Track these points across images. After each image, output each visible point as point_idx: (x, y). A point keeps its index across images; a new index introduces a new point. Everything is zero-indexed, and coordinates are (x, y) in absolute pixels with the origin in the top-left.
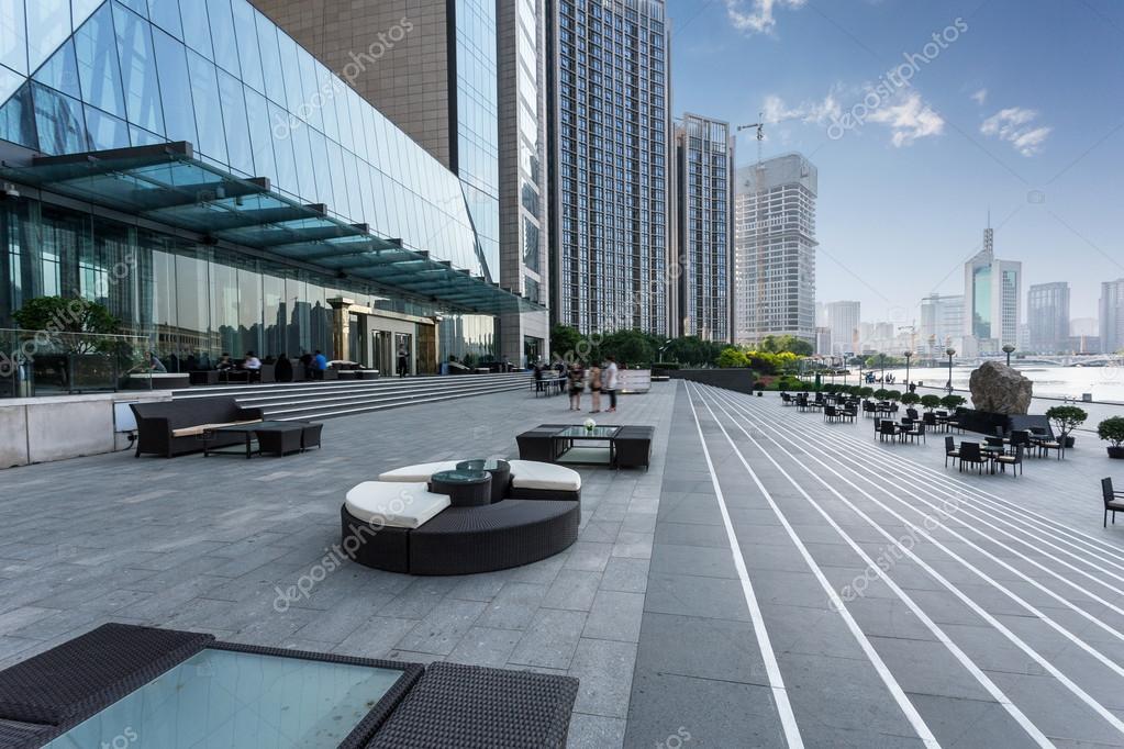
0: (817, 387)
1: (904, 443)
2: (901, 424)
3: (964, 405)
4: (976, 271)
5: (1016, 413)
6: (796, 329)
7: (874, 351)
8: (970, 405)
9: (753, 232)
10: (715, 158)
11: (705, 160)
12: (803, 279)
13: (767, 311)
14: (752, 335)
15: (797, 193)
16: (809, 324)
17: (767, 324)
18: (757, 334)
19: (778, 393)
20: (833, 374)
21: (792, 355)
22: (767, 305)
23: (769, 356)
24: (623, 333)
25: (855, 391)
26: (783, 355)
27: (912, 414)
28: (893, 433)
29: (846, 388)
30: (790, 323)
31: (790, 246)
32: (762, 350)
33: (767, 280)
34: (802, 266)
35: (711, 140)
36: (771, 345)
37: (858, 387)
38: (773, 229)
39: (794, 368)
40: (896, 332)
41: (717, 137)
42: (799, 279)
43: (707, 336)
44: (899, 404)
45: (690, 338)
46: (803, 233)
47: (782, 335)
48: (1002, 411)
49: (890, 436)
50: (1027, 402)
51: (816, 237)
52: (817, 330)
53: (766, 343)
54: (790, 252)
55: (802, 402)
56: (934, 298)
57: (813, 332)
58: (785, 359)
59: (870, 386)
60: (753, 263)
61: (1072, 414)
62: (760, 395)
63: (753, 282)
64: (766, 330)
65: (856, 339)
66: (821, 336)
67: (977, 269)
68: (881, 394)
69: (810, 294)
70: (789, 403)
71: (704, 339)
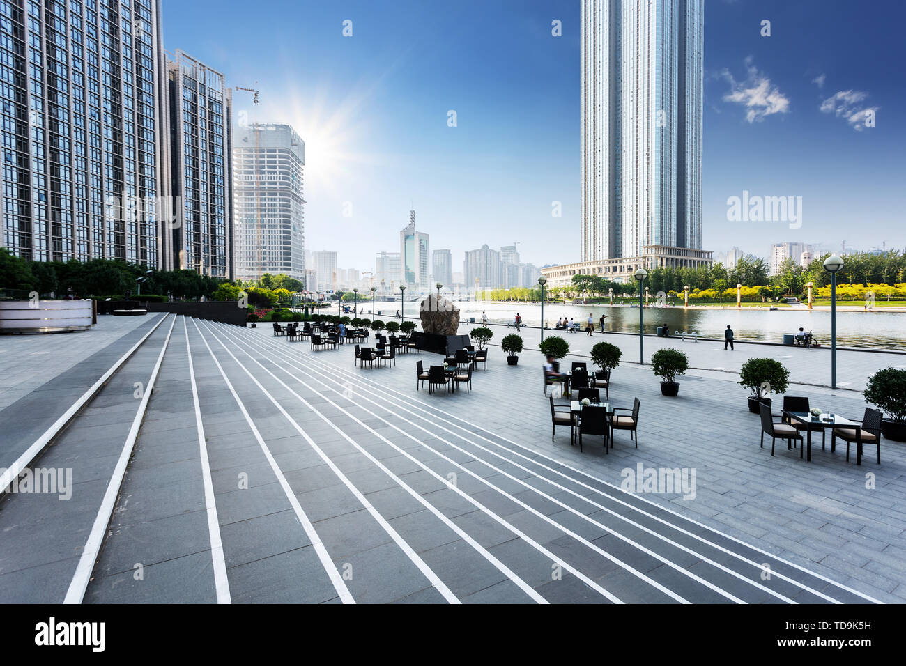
0: (306, 318)
1: (379, 367)
2: (376, 350)
3: (415, 329)
4: (407, 238)
5: (450, 334)
6: (290, 269)
7: (346, 290)
8: (419, 329)
9: (252, 183)
10: (211, 104)
11: (200, 102)
12: (294, 228)
13: (265, 253)
14: (251, 273)
15: (288, 158)
16: (300, 267)
17: (265, 264)
18: (256, 273)
19: (271, 324)
20: (318, 307)
21: (286, 291)
22: (265, 248)
23: (266, 291)
24: (100, 262)
25: (336, 320)
26: (278, 290)
27: (382, 339)
28: (371, 359)
29: (329, 318)
30: (285, 264)
31: (284, 200)
32: (259, 286)
33: (264, 226)
34: (294, 218)
35: (207, 85)
36: (267, 282)
37: (338, 317)
38: (270, 183)
39: (287, 302)
40: (361, 277)
41: (213, 84)
42: (292, 228)
43: (205, 270)
44: (370, 330)
45: (186, 272)
46: (294, 191)
47: (277, 274)
48: (442, 333)
49: (367, 362)
50: (456, 326)
51: (304, 197)
52: (306, 271)
53: (264, 280)
54: (284, 205)
55: (291, 332)
56: (384, 253)
57: (304, 274)
58: (280, 294)
59: (347, 315)
60: (252, 210)
61: (483, 334)
62: (254, 326)
63: (252, 227)
64: (264, 269)
65: (335, 280)
66: (310, 276)
67: (407, 236)
68: (356, 322)
69: (301, 242)
70: (281, 333)
71: (202, 273)
